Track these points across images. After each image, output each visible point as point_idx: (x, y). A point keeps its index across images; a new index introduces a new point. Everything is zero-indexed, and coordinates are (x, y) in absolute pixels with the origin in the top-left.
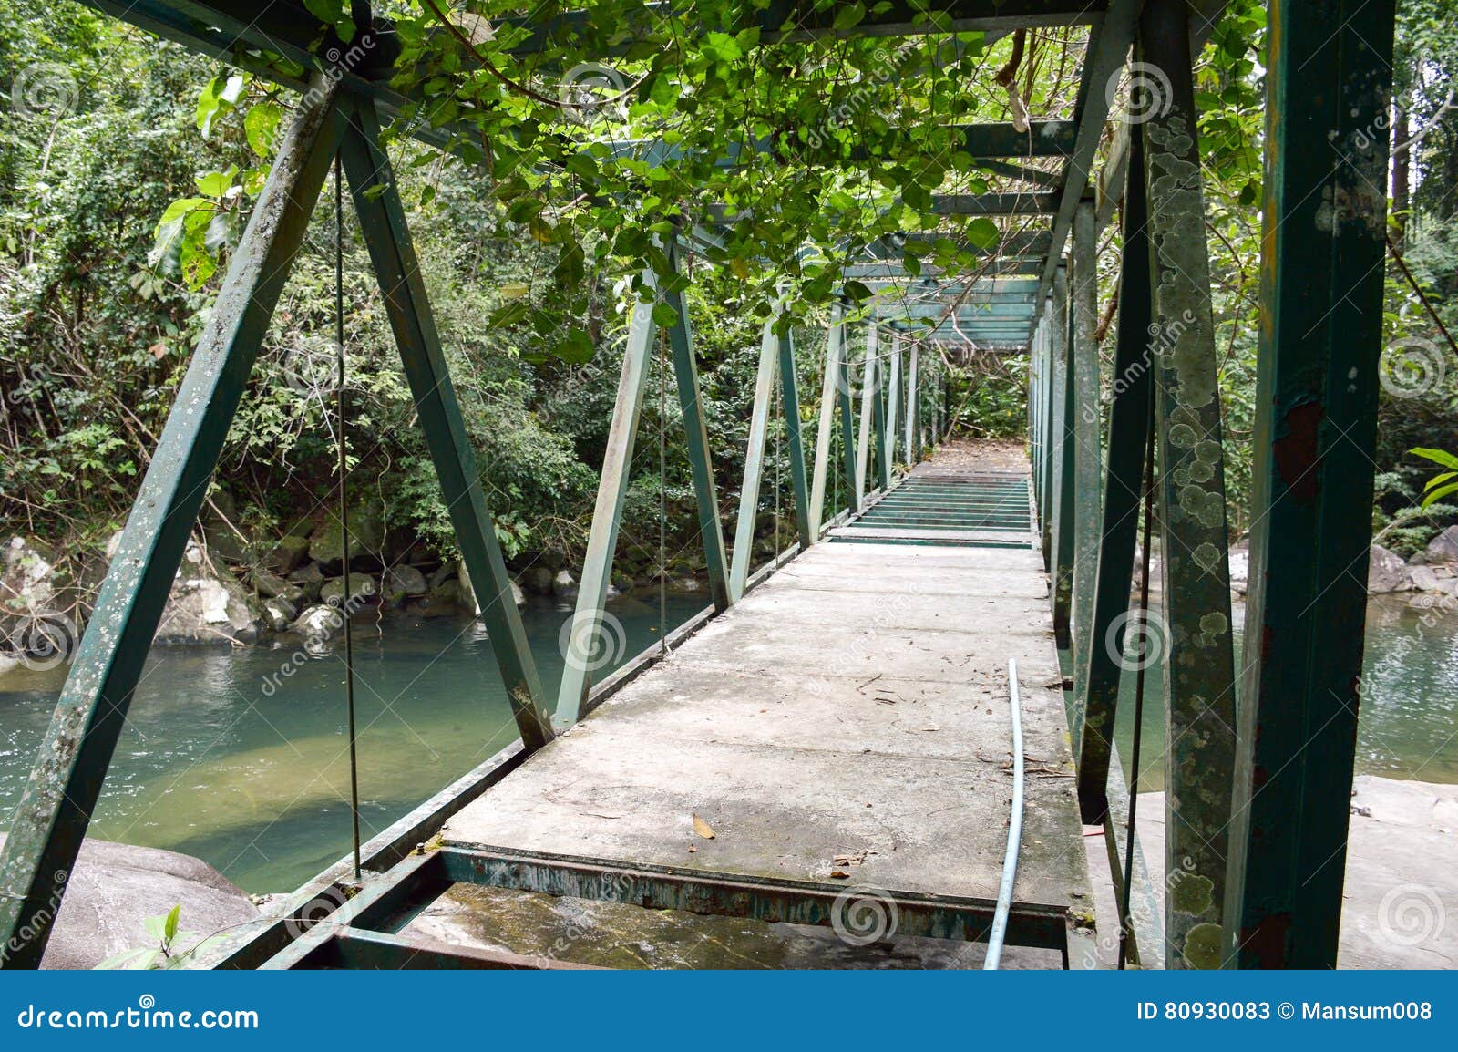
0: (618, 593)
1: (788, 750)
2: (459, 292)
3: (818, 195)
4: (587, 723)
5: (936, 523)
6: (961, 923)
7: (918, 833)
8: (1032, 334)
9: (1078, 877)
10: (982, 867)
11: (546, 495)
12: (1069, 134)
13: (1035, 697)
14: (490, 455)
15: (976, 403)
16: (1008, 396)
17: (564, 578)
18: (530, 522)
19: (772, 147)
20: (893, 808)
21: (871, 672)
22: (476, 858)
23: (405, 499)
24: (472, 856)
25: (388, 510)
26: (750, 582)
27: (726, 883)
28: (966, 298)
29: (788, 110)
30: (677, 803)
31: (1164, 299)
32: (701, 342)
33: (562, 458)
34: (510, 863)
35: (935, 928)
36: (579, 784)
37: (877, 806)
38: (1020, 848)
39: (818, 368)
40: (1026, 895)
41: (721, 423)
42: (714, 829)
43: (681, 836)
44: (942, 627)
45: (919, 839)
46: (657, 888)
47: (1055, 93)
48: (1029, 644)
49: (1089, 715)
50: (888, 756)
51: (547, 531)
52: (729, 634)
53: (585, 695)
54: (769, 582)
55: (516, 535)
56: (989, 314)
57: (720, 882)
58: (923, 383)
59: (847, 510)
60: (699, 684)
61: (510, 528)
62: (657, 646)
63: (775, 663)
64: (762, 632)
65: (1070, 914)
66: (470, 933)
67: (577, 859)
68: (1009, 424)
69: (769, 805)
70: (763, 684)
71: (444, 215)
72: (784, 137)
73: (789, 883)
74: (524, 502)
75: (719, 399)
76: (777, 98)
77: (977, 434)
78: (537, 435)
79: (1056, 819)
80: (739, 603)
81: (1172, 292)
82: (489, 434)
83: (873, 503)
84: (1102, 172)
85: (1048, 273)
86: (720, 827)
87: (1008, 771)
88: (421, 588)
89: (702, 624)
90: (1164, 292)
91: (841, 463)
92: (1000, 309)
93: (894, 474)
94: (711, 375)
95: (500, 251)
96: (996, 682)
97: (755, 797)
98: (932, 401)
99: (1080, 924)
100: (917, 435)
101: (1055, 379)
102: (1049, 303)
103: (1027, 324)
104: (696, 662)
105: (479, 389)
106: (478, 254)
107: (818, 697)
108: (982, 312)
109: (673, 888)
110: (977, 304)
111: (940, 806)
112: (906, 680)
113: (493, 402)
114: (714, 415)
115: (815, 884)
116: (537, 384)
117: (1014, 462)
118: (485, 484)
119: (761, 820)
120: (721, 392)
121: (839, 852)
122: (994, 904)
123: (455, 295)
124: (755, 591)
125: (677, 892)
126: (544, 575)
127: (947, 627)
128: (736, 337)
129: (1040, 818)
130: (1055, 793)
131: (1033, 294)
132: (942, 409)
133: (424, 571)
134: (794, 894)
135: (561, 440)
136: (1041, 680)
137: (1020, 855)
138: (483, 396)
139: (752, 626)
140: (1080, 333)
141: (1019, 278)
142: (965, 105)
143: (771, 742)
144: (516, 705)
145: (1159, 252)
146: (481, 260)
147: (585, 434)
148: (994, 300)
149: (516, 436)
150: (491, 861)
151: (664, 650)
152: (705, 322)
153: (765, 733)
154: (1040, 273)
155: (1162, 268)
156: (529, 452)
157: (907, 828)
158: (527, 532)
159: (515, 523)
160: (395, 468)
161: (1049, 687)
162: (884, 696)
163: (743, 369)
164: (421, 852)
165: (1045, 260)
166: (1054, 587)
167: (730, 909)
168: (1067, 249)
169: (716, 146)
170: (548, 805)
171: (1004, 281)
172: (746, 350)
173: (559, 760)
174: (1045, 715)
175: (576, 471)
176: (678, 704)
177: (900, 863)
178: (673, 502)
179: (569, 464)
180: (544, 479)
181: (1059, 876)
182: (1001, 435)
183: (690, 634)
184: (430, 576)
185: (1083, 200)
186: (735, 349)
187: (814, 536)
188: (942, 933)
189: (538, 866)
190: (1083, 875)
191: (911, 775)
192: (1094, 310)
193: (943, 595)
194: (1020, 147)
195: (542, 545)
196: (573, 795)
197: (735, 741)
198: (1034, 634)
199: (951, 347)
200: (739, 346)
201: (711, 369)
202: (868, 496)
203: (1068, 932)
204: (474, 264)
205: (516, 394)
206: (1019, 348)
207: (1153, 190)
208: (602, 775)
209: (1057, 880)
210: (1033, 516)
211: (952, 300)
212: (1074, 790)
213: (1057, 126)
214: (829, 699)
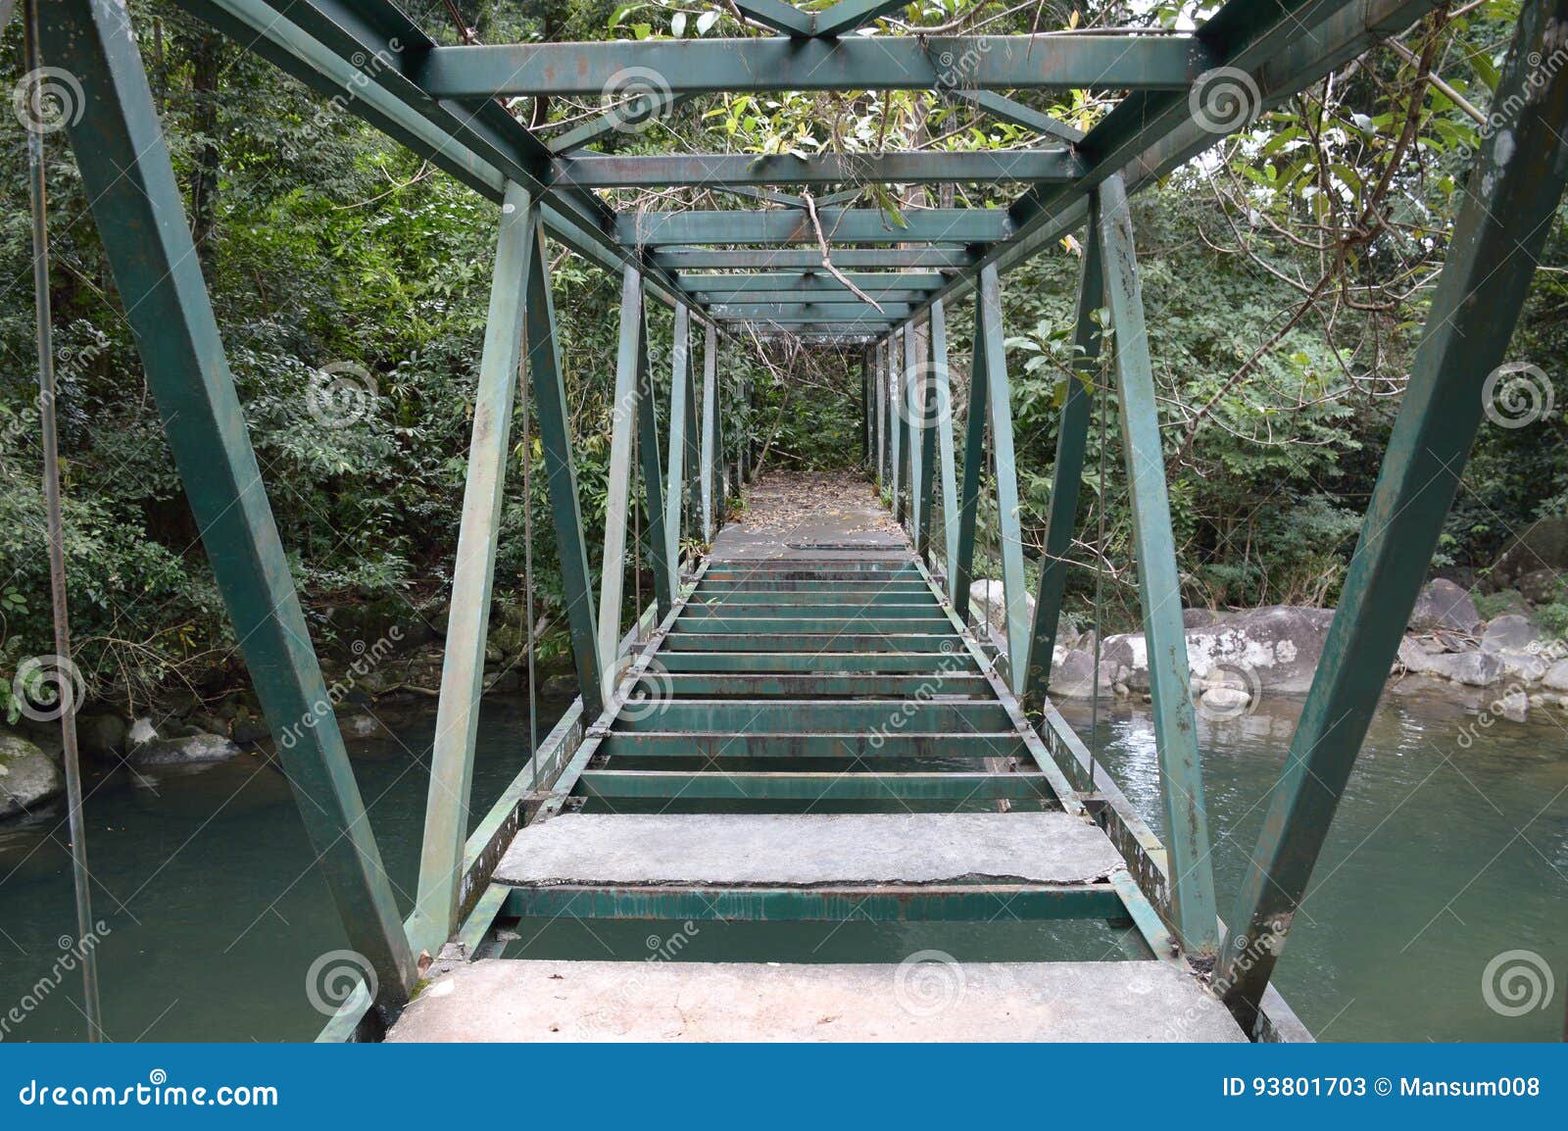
16: (833, 411)
17: (143, 732)
58: (726, 396)
68: (836, 450)
77: (794, 465)
100: (717, 481)
126: (108, 728)
132: (754, 436)
182: (830, 468)
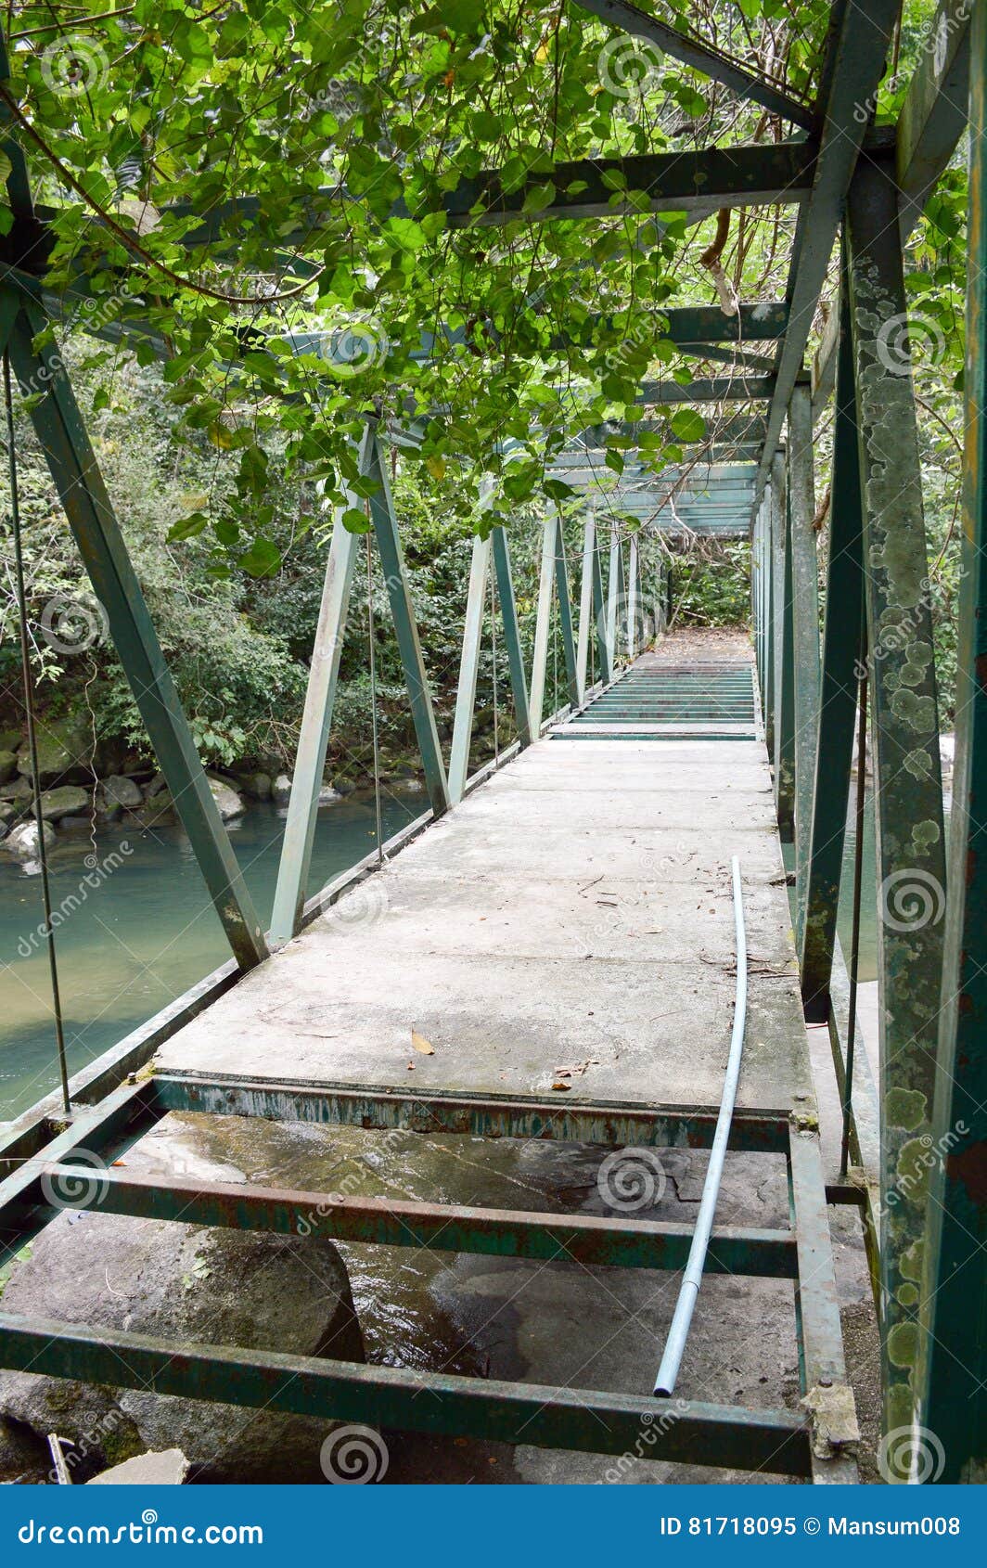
0: (339, 796)
1: (508, 958)
2: (162, 490)
3: (517, 388)
4: (302, 938)
5: (660, 717)
6: (683, 1131)
7: (639, 1039)
8: (753, 521)
9: (801, 1079)
10: (705, 1073)
11: (261, 700)
12: (781, 316)
13: (759, 894)
14: (201, 659)
15: (699, 590)
16: (731, 584)
17: (282, 783)
18: (244, 726)
19: (467, 338)
20: (614, 1015)
21: (593, 875)
22: (189, 1086)
23: (115, 708)
24: (186, 1083)
25: (98, 719)
26: (469, 784)
27: (446, 1100)
28: (684, 485)
29: (483, 299)
30: (395, 1018)
31: (874, 495)
32: (415, 535)
33: (275, 660)
34: (223, 1089)
35: (658, 1136)
36: (295, 1003)
37: (599, 1014)
38: (743, 1051)
39: (536, 559)
40: (749, 1101)
41: (439, 618)
42: (433, 1044)
43: (400, 1053)
44: (666, 824)
45: (641, 1046)
46: (377, 1108)
47: (767, 272)
48: (753, 840)
49: (810, 914)
50: (609, 961)
51: (264, 735)
52: (448, 839)
53: (299, 910)
54: (488, 783)
55: (231, 740)
56: (709, 501)
57: (440, 1100)
58: (644, 573)
59: (568, 706)
60: (418, 893)
61: (225, 734)
62: (374, 855)
63: (496, 868)
64: (482, 836)
65: (793, 1117)
66: (195, 1153)
67: (293, 1082)
68: (733, 611)
69: (489, 1017)
70: (482, 890)
71: (144, 411)
72: (479, 327)
73: (510, 1098)
74: (238, 706)
75: (437, 594)
76: (471, 286)
77: (701, 623)
78: (249, 637)
79: (779, 1021)
80: (458, 807)
81: (882, 487)
82: (199, 638)
83: (595, 697)
84: (817, 354)
85: (766, 458)
86: (440, 1042)
87: (731, 972)
88: (136, 799)
89: (421, 830)
90: (872, 487)
91: (562, 656)
92: (720, 496)
93: (616, 666)
94: (427, 569)
95: (204, 447)
96: (720, 881)
97: (474, 1009)
98: (653, 590)
99: (802, 1127)
101: (775, 568)
102: (768, 489)
103: (747, 510)
104: (415, 870)
105: (187, 592)
106: (179, 451)
107: (540, 903)
108: (701, 499)
109: (393, 1107)
110: (695, 491)
111: (662, 1010)
112: (629, 880)
113: (201, 604)
114: (431, 610)
115: (537, 1098)
116: (247, 584)
117: (737, 651)
118: (197, 689)
119: (483, 1032)
120: (439, 586)
121: (561, 1063)
122: (716, 1110)
123: (157, 494)
124: (474, 794)
125: (396, 1111)
126: (262, 780)
127: (671, 824)
128: (452, 529)
129: (763, 1020)
130: (778, 993)
131: (752, 480)
132: (664, 599)
133: (139, 781)
134: (515, 1108)
135: (274, 641)
136: (766, 877)
137: (743, 1059)
138: (191, 598)
139: (471, 831)
140: (799, 521)
141: (737, 464)
142: (666, 291)
143: (490, 951)
144: (227, 924)
145: (868, 446)
146: (183, 457)
147: (299, 635)
148: (711, 486)
149: (227, 639)
150: (206, 1087)
151: (382, 859)
152: (420, 515)
153: (485, 941)
154: (758, 458)
155: (872, 462)
156: (241, 655)
157: (629, 1035)
158: (243, 738)
159: (229, 728)
160: (103, 676)
161: (773, 884)
162: (606, 899)
163: (459, 563)
164: (133, 1081)
165: (763, 445)
166: (777, 780)
167: (451, 1126)
168: (784, 433)
169: (409, 338)
170: (263, 1027)
171: (722, 468)
172: (461, 542)
173: (274, 978)
174: (769, 912)
175: (291, 673)
176: (396, 915)
177: (623, 1072)
178: (392, 701)
179: (284, 667)
180: (258, 682)
181: (782, 1079)
182: (725, 623)
183: (408, 841)
184: (144, 786)
185: (798, 384)
186: (451, 542)
187: (534, 734)
188: (665, 1141)
189: (254, 1090)
190: (806, 1076)
191: (633, 979)
192: (810, 498)
193: (664, 791)
194: (730, 332)
195: (259, 749)
196: (287, 1015)
197: (456, 952)
198: (758, 829)
199: (672, 535)
200: (455, 539)
201: (427, 563)
202: (590, 690)
203: (792, 1136)
204: (176, 462)
205: (226, 596)
206: (741, 533)
207: (861, 379)
208: (317, 993)
209: (781, 1083)
210: (758, 706)
211: (669, 487)
212: (797, 990)
213: (769, 309)
214: (550, 903)
